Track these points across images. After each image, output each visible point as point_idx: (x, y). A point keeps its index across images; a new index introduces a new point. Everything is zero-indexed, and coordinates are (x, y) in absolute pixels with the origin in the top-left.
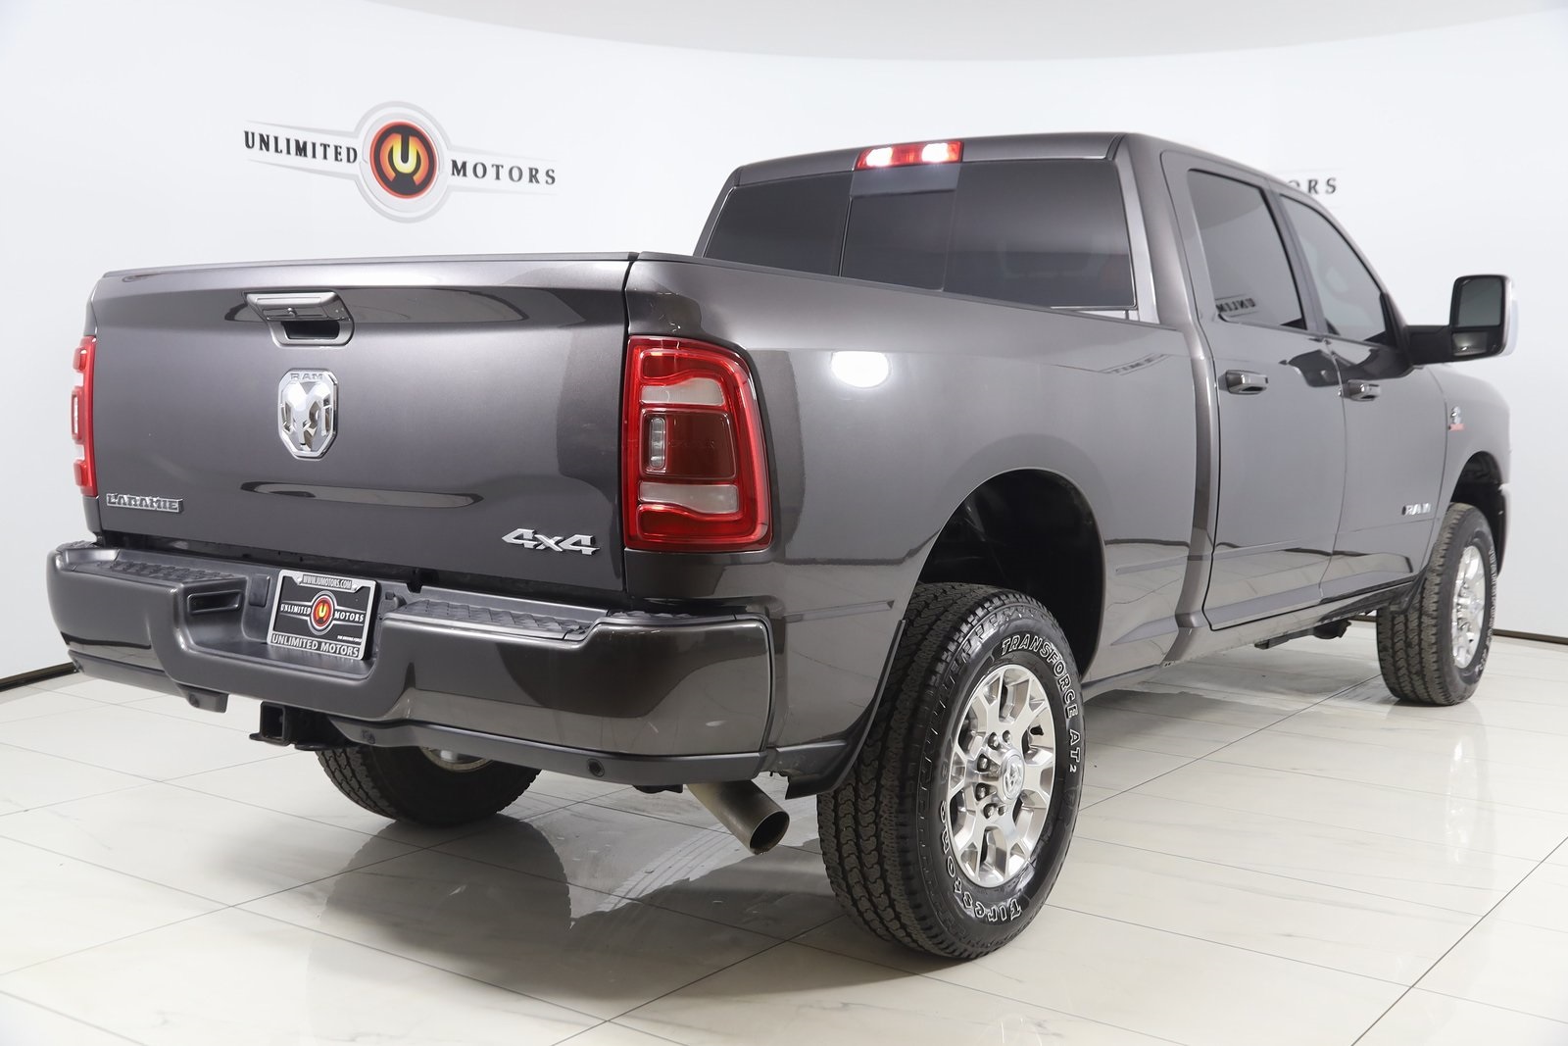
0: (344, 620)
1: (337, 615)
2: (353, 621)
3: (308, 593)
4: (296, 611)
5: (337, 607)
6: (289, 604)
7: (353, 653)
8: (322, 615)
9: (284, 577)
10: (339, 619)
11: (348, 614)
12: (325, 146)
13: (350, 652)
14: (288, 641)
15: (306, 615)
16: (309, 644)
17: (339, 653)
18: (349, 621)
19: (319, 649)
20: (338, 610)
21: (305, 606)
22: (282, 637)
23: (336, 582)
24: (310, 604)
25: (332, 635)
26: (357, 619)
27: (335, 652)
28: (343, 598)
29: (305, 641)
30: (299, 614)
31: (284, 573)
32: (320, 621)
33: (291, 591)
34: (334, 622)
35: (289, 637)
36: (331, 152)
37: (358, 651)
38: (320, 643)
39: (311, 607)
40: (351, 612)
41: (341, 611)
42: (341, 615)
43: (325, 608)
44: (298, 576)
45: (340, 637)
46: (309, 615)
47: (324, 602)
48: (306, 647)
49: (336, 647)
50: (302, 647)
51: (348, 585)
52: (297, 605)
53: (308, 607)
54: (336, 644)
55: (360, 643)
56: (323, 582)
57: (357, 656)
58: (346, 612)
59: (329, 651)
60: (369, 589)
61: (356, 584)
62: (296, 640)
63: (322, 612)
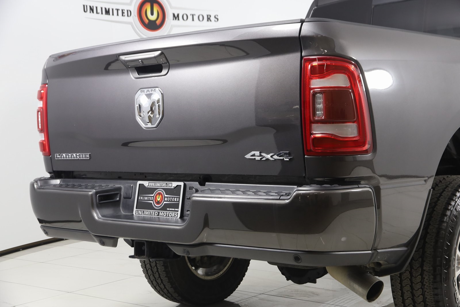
0: (169, 201)
1: (166, 199)
2: (174, 201)
3: (151, 190)
4: (146, 199)
5: (166, 196)
6: (142, 196)
7: (175, 215)
8: (158, 200)
9: (140, 184)
10: (167, 201)
12: (118, 10)
13: (173, 215)
14: (143, 213)
15: (151, 200)
16: (153, 213)
17: (169, 217)
18: (172, 201)
19: (158, 215)
20: (166, 197)
21: (150, 196)
22: (140, 211)
23: (164, 184)
24: (153, 195)
25: (164, 208)
26: (176, 200)
27: (166, 216)
28: (168, 191)
29: (151, 212)
30: (148, 200)
31: (139, 182)
32: (158, 203)
33: (143, 190)
34: (165, 202)
35: (143, 211)
36: (120, 12)
37: (177, 214)
38: (159, 213)
39: (153, 197)
40: (172, 197)
41: (168, 197)
42: (168, 198)
43: (160, 196)
44: (146, 183)
45: (168, 209)
46: (153, 201)
47: (159, 194)
48: (152, 215)
49: (167, 214)
50: (150, 215)
51: (170, 185)
52: (146, 196)
53: (152, 196)
54: (166, 212)
55: (178, 211)
56: (158, 185)
57: (177, 217)
58: (170, 197)
59: (163, 216)
60: (181, 186)
61: (175, 184)
62: (147, 212)
63: (159, 198)
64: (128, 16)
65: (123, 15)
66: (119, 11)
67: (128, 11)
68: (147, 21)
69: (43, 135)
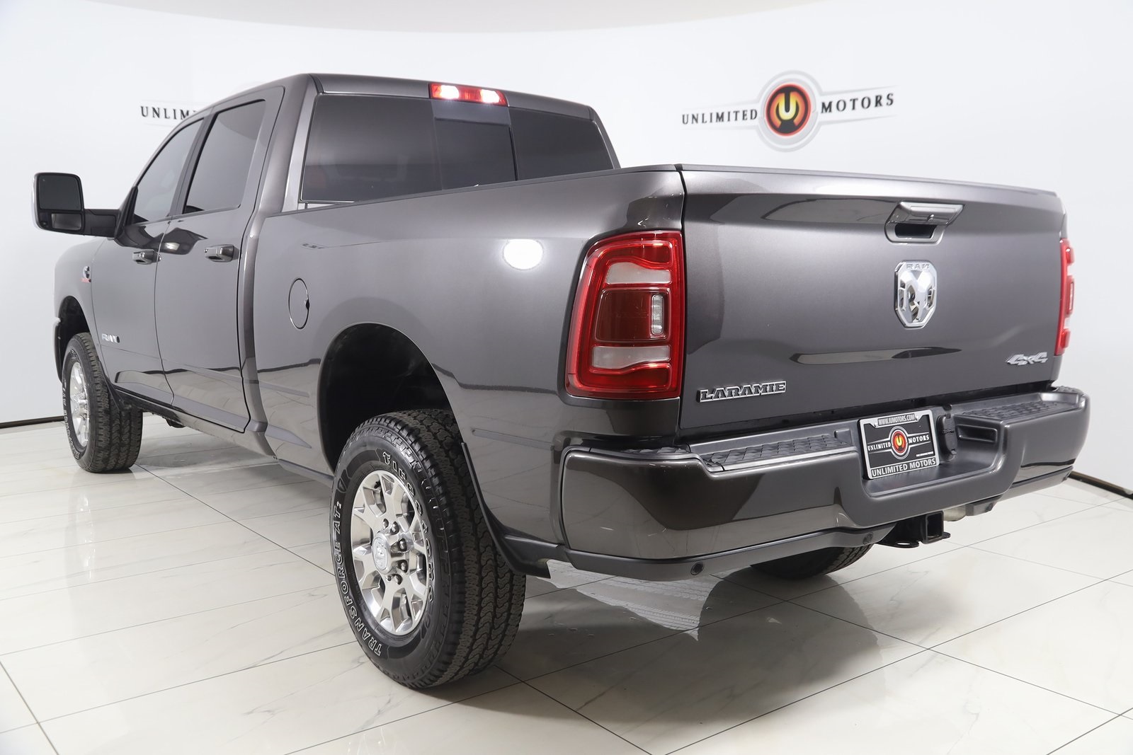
0: (916, 443)
1: (910, 441)
2: (923, 441)
3: (884, 432)
4: (880, 447)
5: (908, 435)
6: (873, 444)
7: (933, 462)
8: (900, 444)
9: (865, 425)
10: (913, 443)
11: (917, 438)
13: (930, 462)
14: (885, 472)
15: (889, 448)
16: (900, 468)
17: (924, 466)
18: (920, 442)
19: (909, 468)
20: (910, 437)
21: (885, 442)
22: (879, 470)
23: (903, 418)
24: (889, 439)
25: (912, 455)
26: (925, 439)
27: (921, 467)
28: (911, 428)
29: (897, 466)
30: (884, 449)
31: (863, 422)
32: (900, 449)
33: (875, 434)
34: (910, 446)
35: (884, 468)
37: (935, 460)
38: (908, 464)
39: (890, 441)
40: (919, 436)
41: (912, 437)
42: (913, 440)
43: (900, 439)
44: (874, 421)
45: (918, 455)
46: (891, 448)
47: (898, 435)
48: (899, 471)
49: (920, 463)
50: (896, 472)
51: (912, 417)
52: (879, 443)
53: (887, 441)
54: (919, 461)
55: (934, 454)
56: (894, 420)
57: (936, 464)
58: (915, 437)
59: (916, 468)
60: (928, 416)
61: (918, 415)
62: (890, 469)
63: (899, 442)
69: (665, 349)
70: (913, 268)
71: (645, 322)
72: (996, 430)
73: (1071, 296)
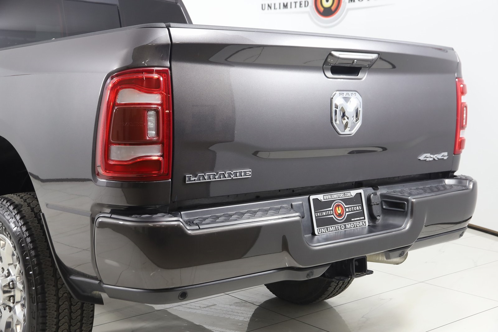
0: (352, 211)
1: (347, 210)
2: (357, 210)
3: (328, 204)
4: (324, 214)
5: (346, 206)
6: (319, 212)
7: (363, 224)
8: (339, 212)
9: (313, 199)
10: (349, 212)
11: (353, 208)
13: (361, 224)
14: (328, 230)
15: (331, 215)
16: (339, 228)
17: (357, 227)
18: (354, 211)
19: (345, 228)
20: (347, 208)
21: (328, 211)
22: (323, 229)
23: (342, 195)
24: (331, 209)
25: (349, 219)
26: (358, 209)
27: (354, 227)
28: (347, 201)
29: (337, 227)
30: (327, 215)
31: (312, 197)
32: (340, 215)
34: (347, 214)
35: (327, 228)
37: (365, 223)
38: (345, 225)
39: (332, 210)
40: (354, 207)
41: (349, 207)
42: (349, 209)
43: (340, 208)
44: (320, 197)
45: (353, 220)
46: (333, 214)
47: (338, 206)
48: (338, 230)
49: (354, 225)
50: (336, 230)
51: (349, 194)
52: (324, 211)
53: (330, 210)
54: (353, 223)
55: (365, 219)
56: (335, 196)
57: (366, 225)
58: (351, 207)
59: (351, 228)
60: (360, 193)
61: (353, 193)
62: (332, 228)
63: (339, 211)
64: (305, 6)
65: (300, 7)
66: (297, 4)
67: (305, 2)
68: (322, 9)
69: (158, 147)
70: (344, 96)
71: (143, 130)
72: (406, 203)
73: (465, 116)
